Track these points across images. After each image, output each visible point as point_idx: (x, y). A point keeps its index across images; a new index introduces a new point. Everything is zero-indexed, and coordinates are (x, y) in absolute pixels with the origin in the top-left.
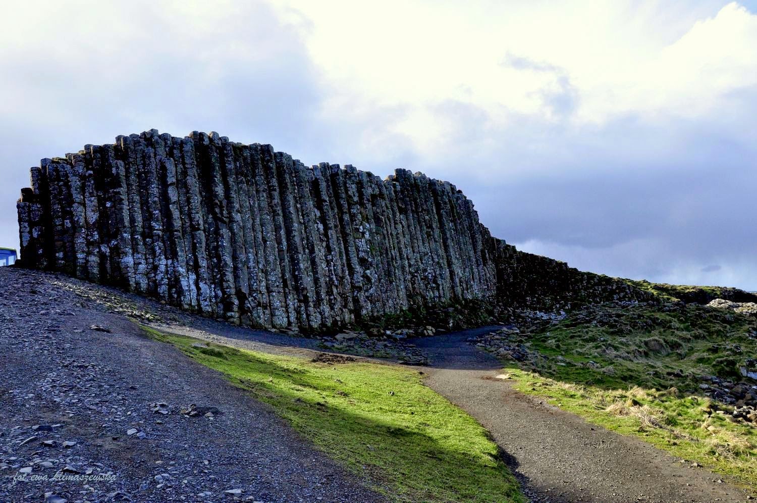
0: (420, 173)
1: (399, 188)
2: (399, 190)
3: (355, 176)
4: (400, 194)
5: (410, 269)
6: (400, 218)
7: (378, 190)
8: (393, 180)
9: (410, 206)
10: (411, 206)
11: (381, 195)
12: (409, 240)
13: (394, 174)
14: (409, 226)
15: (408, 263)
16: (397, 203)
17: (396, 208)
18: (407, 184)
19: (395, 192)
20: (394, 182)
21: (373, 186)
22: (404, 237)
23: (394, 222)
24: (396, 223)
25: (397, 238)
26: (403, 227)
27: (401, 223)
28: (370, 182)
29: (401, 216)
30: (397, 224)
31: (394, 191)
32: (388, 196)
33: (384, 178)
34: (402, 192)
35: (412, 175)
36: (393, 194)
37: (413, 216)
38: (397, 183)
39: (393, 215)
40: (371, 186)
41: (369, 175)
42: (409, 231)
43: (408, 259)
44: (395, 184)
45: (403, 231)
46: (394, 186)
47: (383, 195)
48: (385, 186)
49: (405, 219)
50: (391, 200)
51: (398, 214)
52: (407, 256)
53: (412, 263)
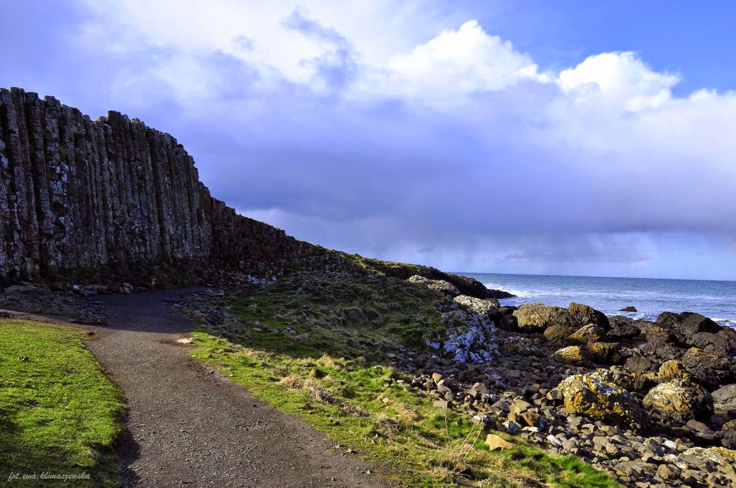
0: (138, 120)
1: (110, 131)
2: (111, 133)
3: (57, 111)
4: (111, 139)
5: (115, 221)
6: (109, 165)
7: (85, 130)
8: (105, 122)
9: (121, 153)
10: (123, 153)
11: (88, 136)
12: (117, 190)
13: (107, 116)
14: (117, 175)
15: (113, 214)
16: (107, 148)
17: (104, 154)
18: (120, 129)
19: (106, 135)
20: (106, 125)
21: (79, 124)
22: (111, 185)
23: (101, 168)
24: (102, 169)
25: (103, 185)
26: (111, 174)
27: (109, 170)
28: (76, 120)
29: (110, 163)
30: (104, 170)
31: (104, 134)
32: (95, 138)
33: (94, 118)
34: (113, 136)
35: (128, 121)
36: (103, 137)
37: (124, 165)
38: (109, 127)
39: (100, 159)
40: (76, 125)
41: (75, 111)
42: (118, 179)
43: (113, 210)
44: (106, 126)
45: (110, 179)
46: (105, 129)
47: (90, 136)
48: (93, 126)
49: (114, 166)
50: (99, 143)
51: (107, 159)
52: (113, 207)
53: (117, 214)
